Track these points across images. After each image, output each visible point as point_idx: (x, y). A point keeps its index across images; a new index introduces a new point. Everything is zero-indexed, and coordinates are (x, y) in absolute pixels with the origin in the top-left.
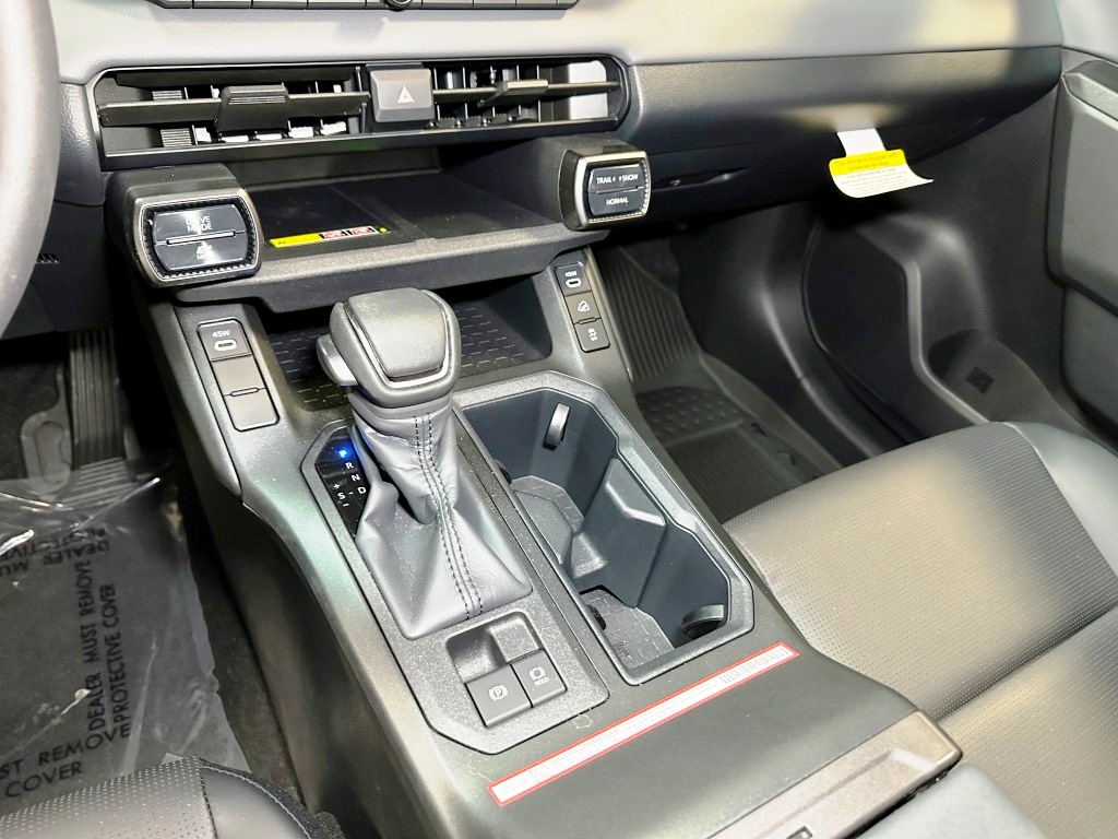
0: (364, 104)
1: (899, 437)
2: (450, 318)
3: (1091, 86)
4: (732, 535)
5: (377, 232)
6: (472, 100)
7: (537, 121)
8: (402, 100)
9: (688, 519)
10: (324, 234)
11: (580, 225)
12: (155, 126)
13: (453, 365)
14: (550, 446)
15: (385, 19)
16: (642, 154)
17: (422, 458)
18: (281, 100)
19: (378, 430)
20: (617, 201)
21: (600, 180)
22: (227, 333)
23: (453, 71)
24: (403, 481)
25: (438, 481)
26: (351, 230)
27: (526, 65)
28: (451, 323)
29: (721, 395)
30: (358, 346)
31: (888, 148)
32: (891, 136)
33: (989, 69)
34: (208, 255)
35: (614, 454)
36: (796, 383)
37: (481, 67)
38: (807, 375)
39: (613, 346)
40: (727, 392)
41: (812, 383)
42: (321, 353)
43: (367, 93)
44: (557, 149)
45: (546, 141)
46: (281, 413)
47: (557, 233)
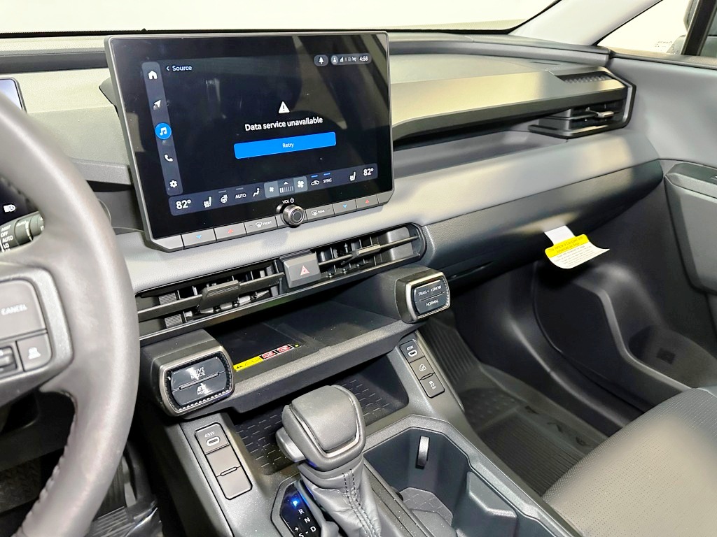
0: (281, 279)
1: (638, 410)
2: (355, 403)
3: (684, 179)
4: (552, 506)
5: (294, 348)
6: (338, 264)
7: (374, 266)
8: (302, 273)
9: (531, 510)
10: (263, 355)
11: (412, 320)
12: (161, 317)
13: (361, 433)
14: (421, 467)
15: (288, 232)
16: (441, 274)
17: (351, 501)
18: (236, 288)
19: (319, 487)
20: (432, 303)
21: (421, 294)
22: (213, 433)
23: (324, 251)
24: (342, 520)
25: (365, 516)
26: (278, 349)
27: (364, 239)
28: (356, 406)
29: (498, 390)
30: (304, 434)
31: (576, 234)
32: (576, 228)
33: (622, 181)
34: (204, 390)
35: (467, 468)
36: (548, 375)
37: (339, 246)
38: (553, 369)
39: (447, 390)
40: (504, 388)
41: (559, 376)
42: (280, 441)
43: (283, 273)
44: (391, 280)
45: (382, 275)
46: (253, 483)
47: (400, 326)
